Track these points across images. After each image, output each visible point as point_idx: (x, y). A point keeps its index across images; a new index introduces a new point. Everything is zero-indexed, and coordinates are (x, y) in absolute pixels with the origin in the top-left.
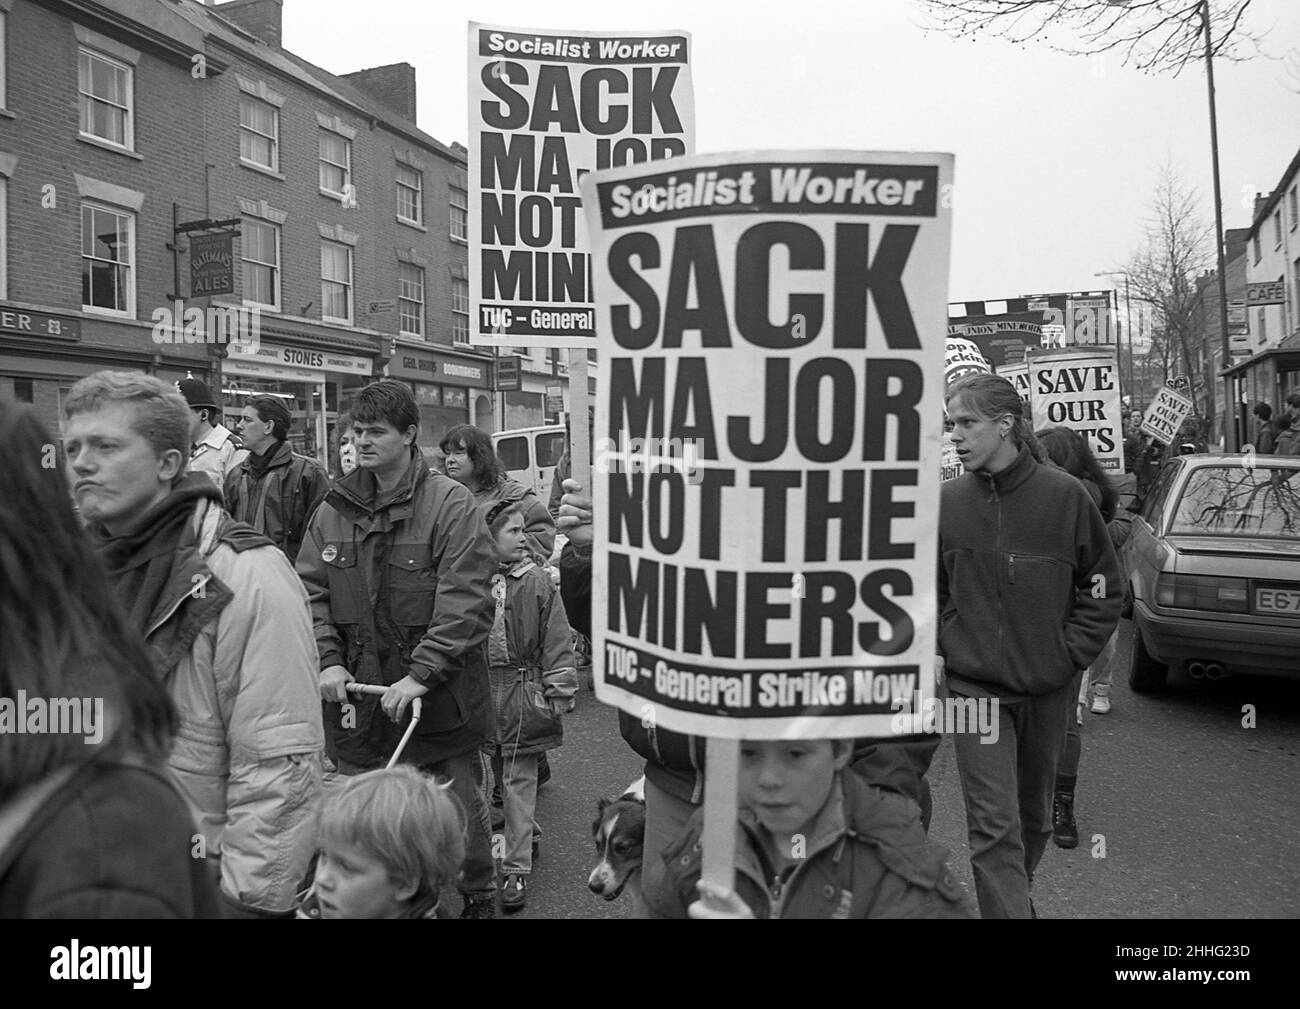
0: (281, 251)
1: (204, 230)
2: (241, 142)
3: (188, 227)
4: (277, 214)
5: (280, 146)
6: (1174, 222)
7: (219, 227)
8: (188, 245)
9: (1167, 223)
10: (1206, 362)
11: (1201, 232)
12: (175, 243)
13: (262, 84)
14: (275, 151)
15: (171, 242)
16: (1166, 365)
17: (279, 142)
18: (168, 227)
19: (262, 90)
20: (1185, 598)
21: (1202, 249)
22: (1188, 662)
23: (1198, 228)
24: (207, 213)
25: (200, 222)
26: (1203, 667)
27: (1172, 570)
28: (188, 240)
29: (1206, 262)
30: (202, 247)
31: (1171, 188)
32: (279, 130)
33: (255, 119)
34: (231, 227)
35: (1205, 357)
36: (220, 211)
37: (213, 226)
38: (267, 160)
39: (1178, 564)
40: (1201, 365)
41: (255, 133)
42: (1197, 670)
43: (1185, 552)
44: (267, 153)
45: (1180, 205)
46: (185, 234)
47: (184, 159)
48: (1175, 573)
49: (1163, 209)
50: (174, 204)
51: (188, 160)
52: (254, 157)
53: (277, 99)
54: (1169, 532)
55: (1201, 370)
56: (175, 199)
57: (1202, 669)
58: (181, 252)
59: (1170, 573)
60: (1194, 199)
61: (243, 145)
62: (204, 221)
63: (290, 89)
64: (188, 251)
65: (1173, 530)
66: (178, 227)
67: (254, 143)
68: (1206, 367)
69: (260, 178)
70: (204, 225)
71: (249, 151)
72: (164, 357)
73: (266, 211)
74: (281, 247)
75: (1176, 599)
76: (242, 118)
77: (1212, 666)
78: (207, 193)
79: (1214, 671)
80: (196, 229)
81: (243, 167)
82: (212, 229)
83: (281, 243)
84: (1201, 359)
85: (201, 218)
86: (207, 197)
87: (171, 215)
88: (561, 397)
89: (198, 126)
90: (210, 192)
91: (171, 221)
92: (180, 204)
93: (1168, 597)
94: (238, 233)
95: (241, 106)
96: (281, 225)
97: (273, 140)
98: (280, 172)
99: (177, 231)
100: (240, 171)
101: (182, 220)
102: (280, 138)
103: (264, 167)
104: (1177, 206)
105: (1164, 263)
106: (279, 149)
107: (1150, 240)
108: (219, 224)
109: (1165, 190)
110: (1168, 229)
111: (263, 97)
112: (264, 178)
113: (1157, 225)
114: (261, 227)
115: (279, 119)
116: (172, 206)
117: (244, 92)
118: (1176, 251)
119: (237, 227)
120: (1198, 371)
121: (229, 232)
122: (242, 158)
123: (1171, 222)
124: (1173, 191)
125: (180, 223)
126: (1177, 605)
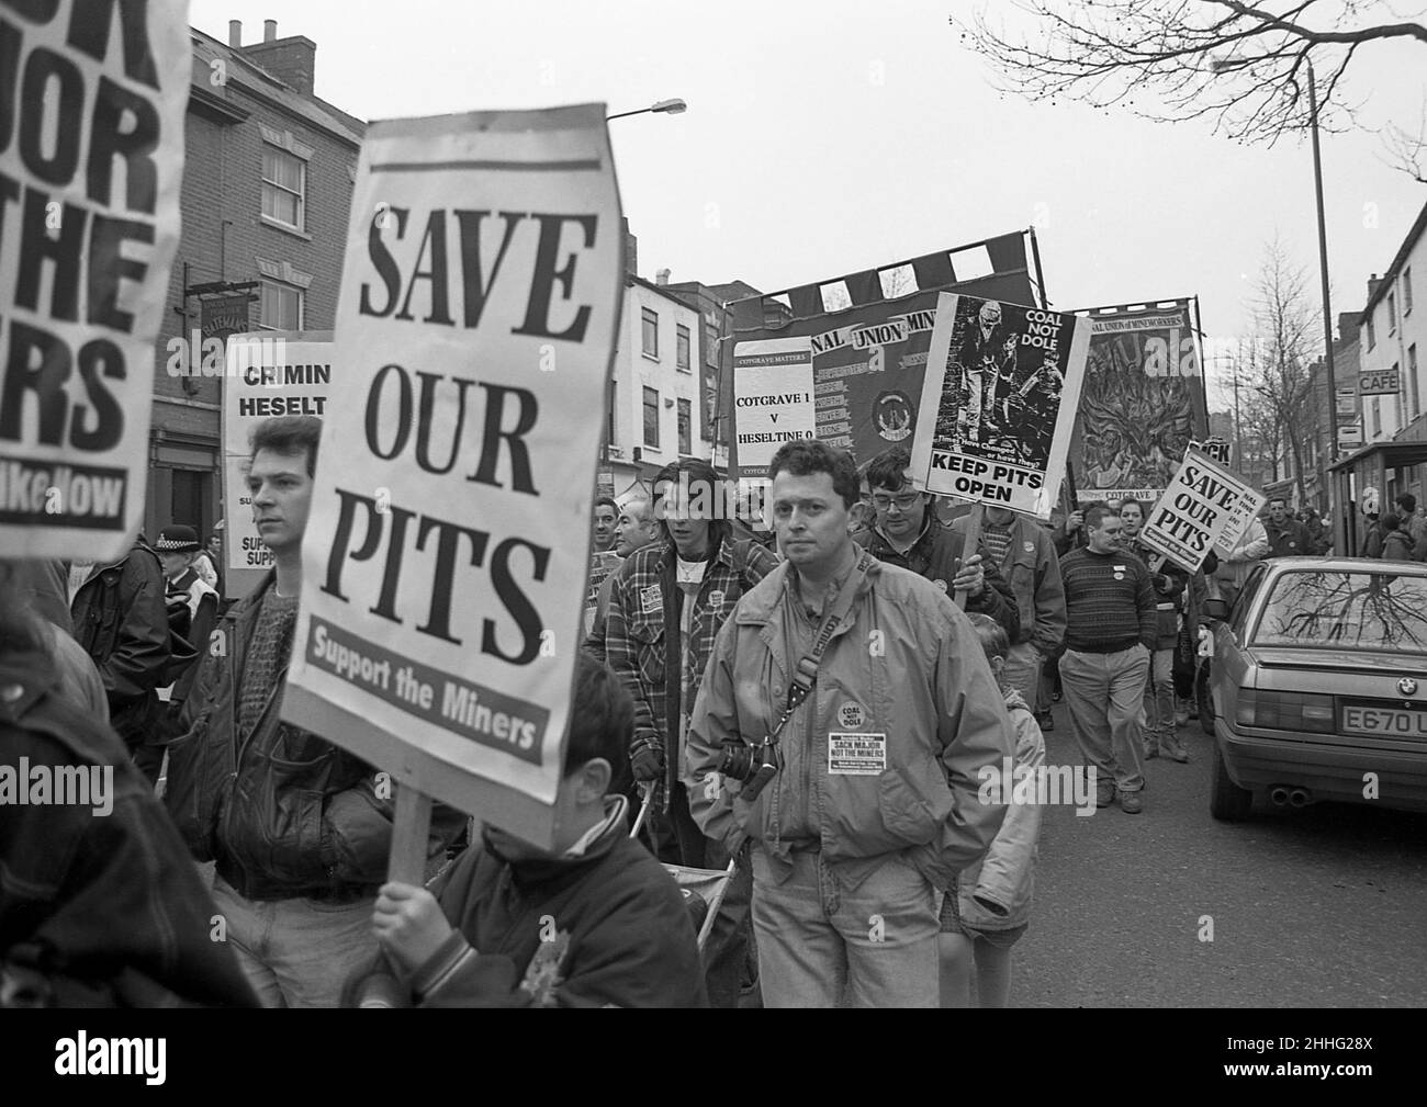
0: (305, 318)
1: (217, 292)
2: (263, 197)
3: (199, 289)
4: (301, 277)
5: (306, 202)
6: (1282, 304)
7: (235, 290)
8: (200, 310)
9: (1274, 305)
10: (1319, 455)
11: (1310, 314)
12: (185, 307)
13: (288, 135)
14: (301, 207)
15: (180, 305)
16: (1275, 458)
17: (306, 198)
18: (177, 289)
19: (288, 140)
20: (1268, 717)
21: (1311, 333)
22: (1272, 787)
23: (1307, 311)
24: (223, 275)
25: (212, 284)
26: (1287, 793)
27: (1253, 686)
28: (199, 303)
29: (1316, 347)
30: (215, 311)
31: (1277, 266)
32: (306, 186)
33: (279, 173)
34: (248, 290)
35: (1318, 450)
36: (236, 273)
37: (228, 289)
38: (291, 217)
39: (1258, 679)
40: (1314, 459)
41: (278, 188)
42: (1280, 796)
43: (1266, 665)
44: (291, 211)
45: (1288, 287)
46: (196, 297)
47: (198, 214)
48: (1256, 689)
49: (1270, 290)
50: (185, 264)
51: (202, 216)
52: (277, 214)
53: (305, 152)
54: (1252, 643)
55: (1314, 464)
56: (186, 260)
57: (1285, 796)
58: (191, 316)
59: (1251, 689)
60: (1302, 279)
61: (265, 200)
62: (219, 283)
63: (319, 140)
64: (200, 316)
65: (1256, 641)
66: (188, 289)
67: (277, 198)
68: (1320, 460)
69: (283, 238)
70: (217, 287)
71: (272, 206)
72: (167, 433)
73: (290, 274)
74: (305, 314)
75: (1256, 718)
76: (265, 170)
77: (1295, 792)
78: (223, 252)
79: (1298, 798)
80: (208, 292)
81: (263, 224)
82: (226, 293)
83: (305, 310)
84: (1314, 452)
85: (215, 279)
86: (223, 257)
87: (182, 276)
88: (612, 485)
89: (214, 178)
90: (226, 251)
91: (182, 282)
92: (192, 264)
93: (1250, 715)
94: (256, 298)
95: (265, 159)
96: (305, 289)
97: (299, 197)
98: (306, 231)
99: (187, 294)
100: (260, 228)
101: (193, 281)
102: (306, 194)
103: (287, 225)
104: (1285, 287)
105: (1272, 348)
106: (306, 206)
107: (1257, 323)
108: (234, 287)
109: (1271, 269)
110: (1275, 310)
111: (289, 148)
112: (288, 238)
113: (1262, 307)
114: (282, 290)
115: (306, 173)
116: (182, 266)
117: (268, 143)
118: (1283, 336)
119: (255, 291)
120: (1311, 464)
121: (245, 295)
122: (263, 215)
123: (1278, 304)
124: (1281, 270)
125: (191, 284)
126: (1259, 724)
